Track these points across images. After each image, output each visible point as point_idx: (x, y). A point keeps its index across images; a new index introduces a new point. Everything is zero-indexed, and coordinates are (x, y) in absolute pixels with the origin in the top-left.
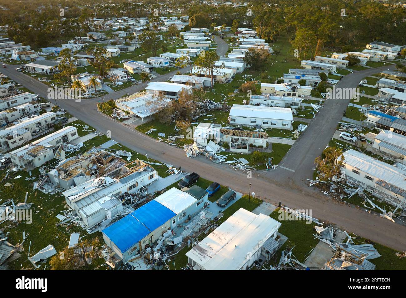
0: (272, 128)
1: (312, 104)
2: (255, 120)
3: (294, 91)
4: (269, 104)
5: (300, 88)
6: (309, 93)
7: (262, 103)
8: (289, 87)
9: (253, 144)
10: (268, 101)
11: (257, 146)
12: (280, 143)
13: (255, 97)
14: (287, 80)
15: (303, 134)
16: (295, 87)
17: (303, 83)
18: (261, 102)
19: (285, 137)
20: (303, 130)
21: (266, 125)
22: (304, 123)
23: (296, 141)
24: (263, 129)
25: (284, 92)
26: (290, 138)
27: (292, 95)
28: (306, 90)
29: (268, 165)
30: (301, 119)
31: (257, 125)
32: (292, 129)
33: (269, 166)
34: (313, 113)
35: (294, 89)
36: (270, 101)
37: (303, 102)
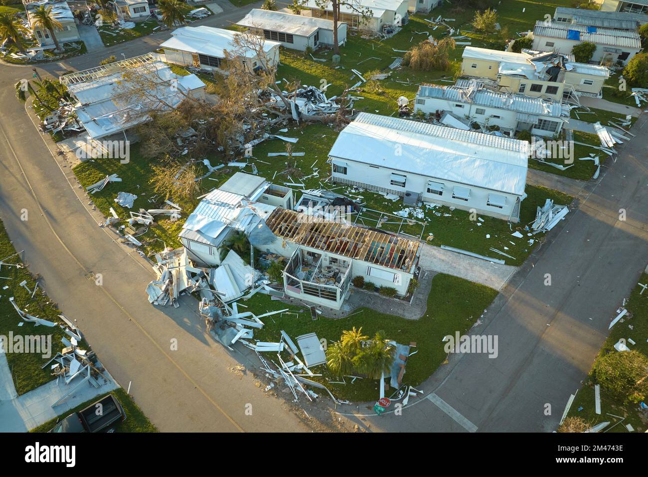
0: (452, 208)
1: (597, 126)
2: (402, 180)
3: (554, 79)
4: (468, 118)
5: (574, 70)
6: (597, 88)
7: (451, 113)
8: (541, 67)
9: (367, 279)
10: (467, 107)
11: (378, 284)
12: (462, 274)
13: (431, 91)
14: (544, 41)
15: (549, 242)
16: (557, 67)
17: (584, 54)
18: (447, 108)
19: (483, 250)
20: (550, 227)
21: (437, 197)
22: (560, 200)
23: (518, 273)
24: (423, 207)
25: (523, 81)
26: (500, 257)
27: (544, 89)
28: (589, 79)
29: (388, 381)
30: (556, 177)
31: (408, 194)
32: (516, 220)
33: (390, 392)
34: (597, 160)
35: (554, 73)
36: (474, 108)
37: (573, 114)
